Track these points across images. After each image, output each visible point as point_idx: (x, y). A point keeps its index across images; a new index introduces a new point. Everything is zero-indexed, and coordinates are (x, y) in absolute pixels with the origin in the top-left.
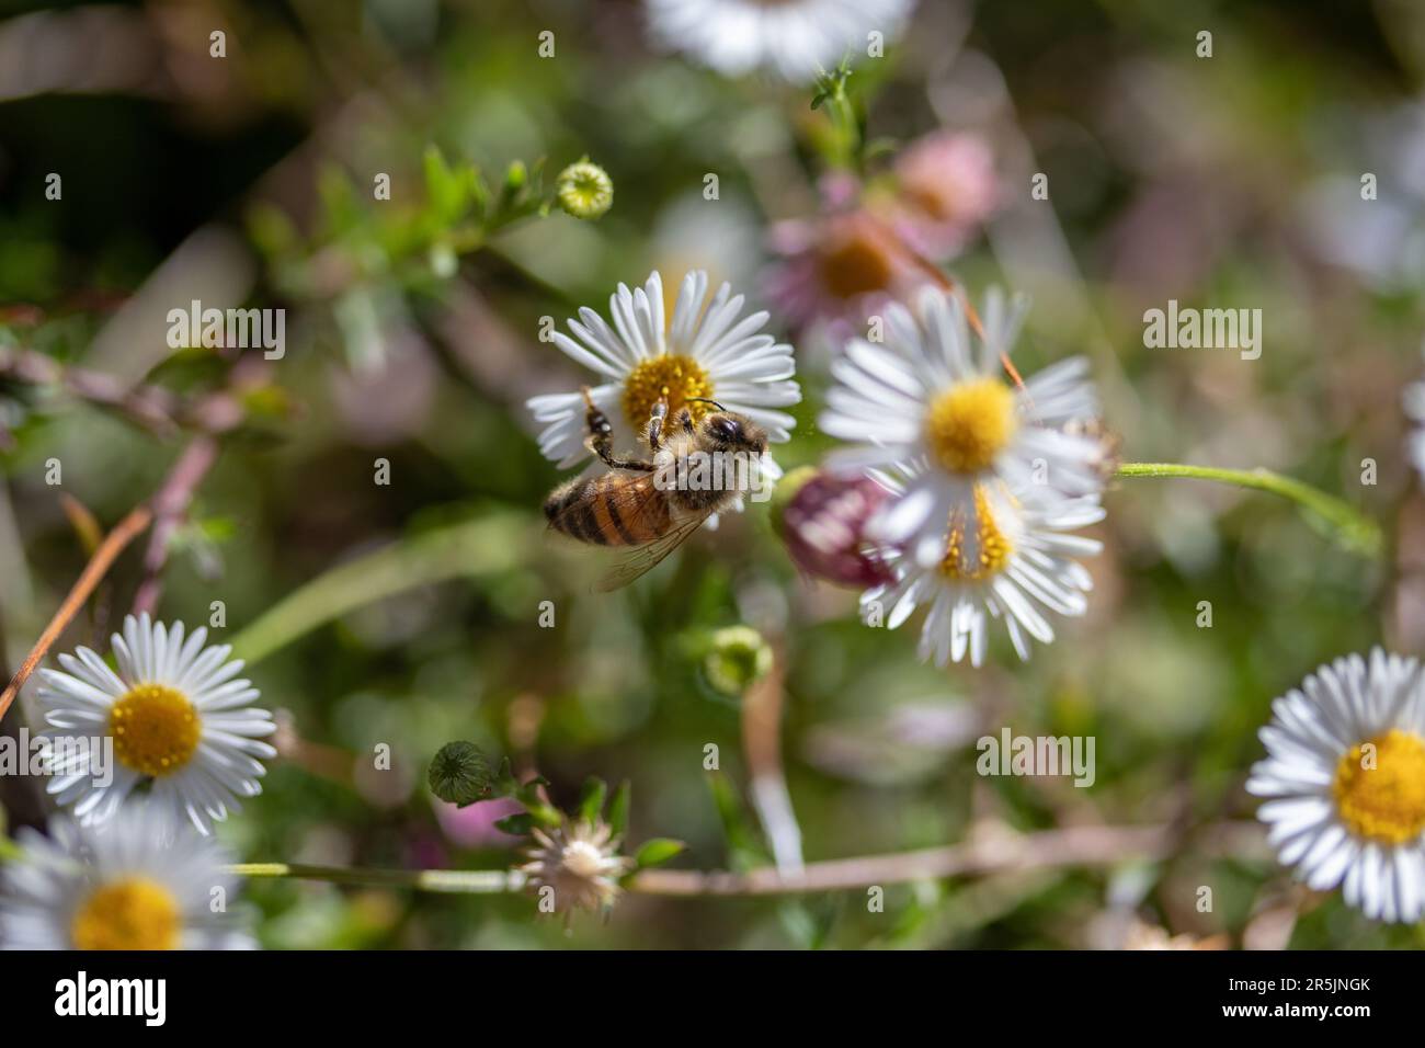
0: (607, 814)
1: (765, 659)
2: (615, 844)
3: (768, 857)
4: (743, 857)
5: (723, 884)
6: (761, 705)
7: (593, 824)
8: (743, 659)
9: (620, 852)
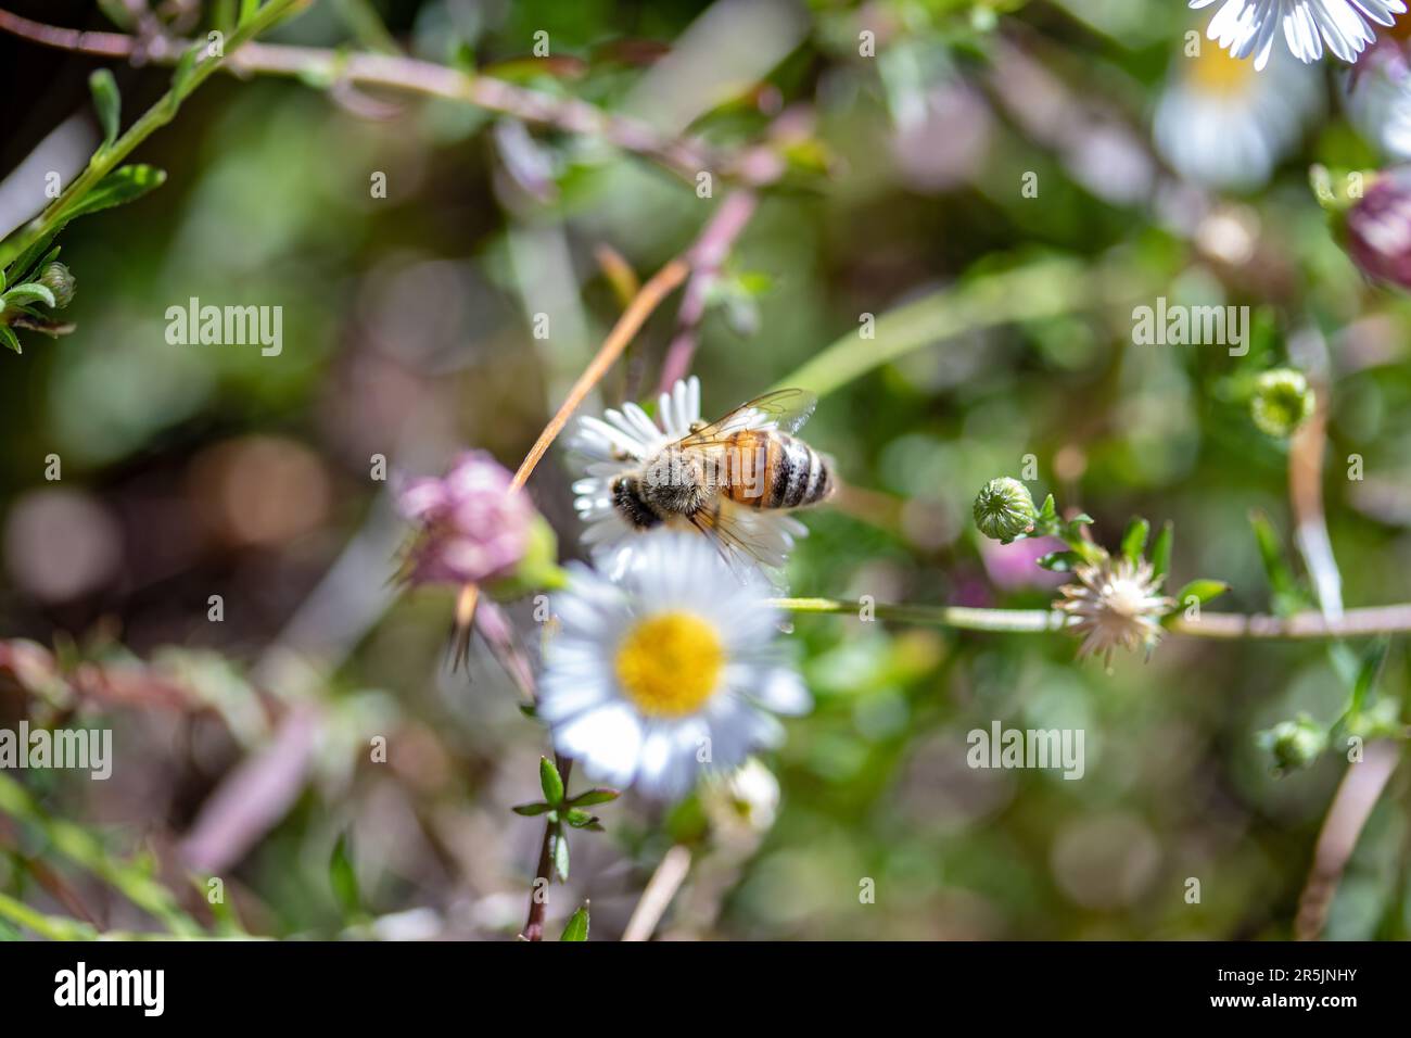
0: (1149, 553)
1: (1310, 403)
2: (1157, 584)
3: (1313, 602)
4: (1285, 602)
5: (1262, 626)
6: (1306, 448)
7: (1136, 563)
8: (1288, 403)
9: (1161, 592)
